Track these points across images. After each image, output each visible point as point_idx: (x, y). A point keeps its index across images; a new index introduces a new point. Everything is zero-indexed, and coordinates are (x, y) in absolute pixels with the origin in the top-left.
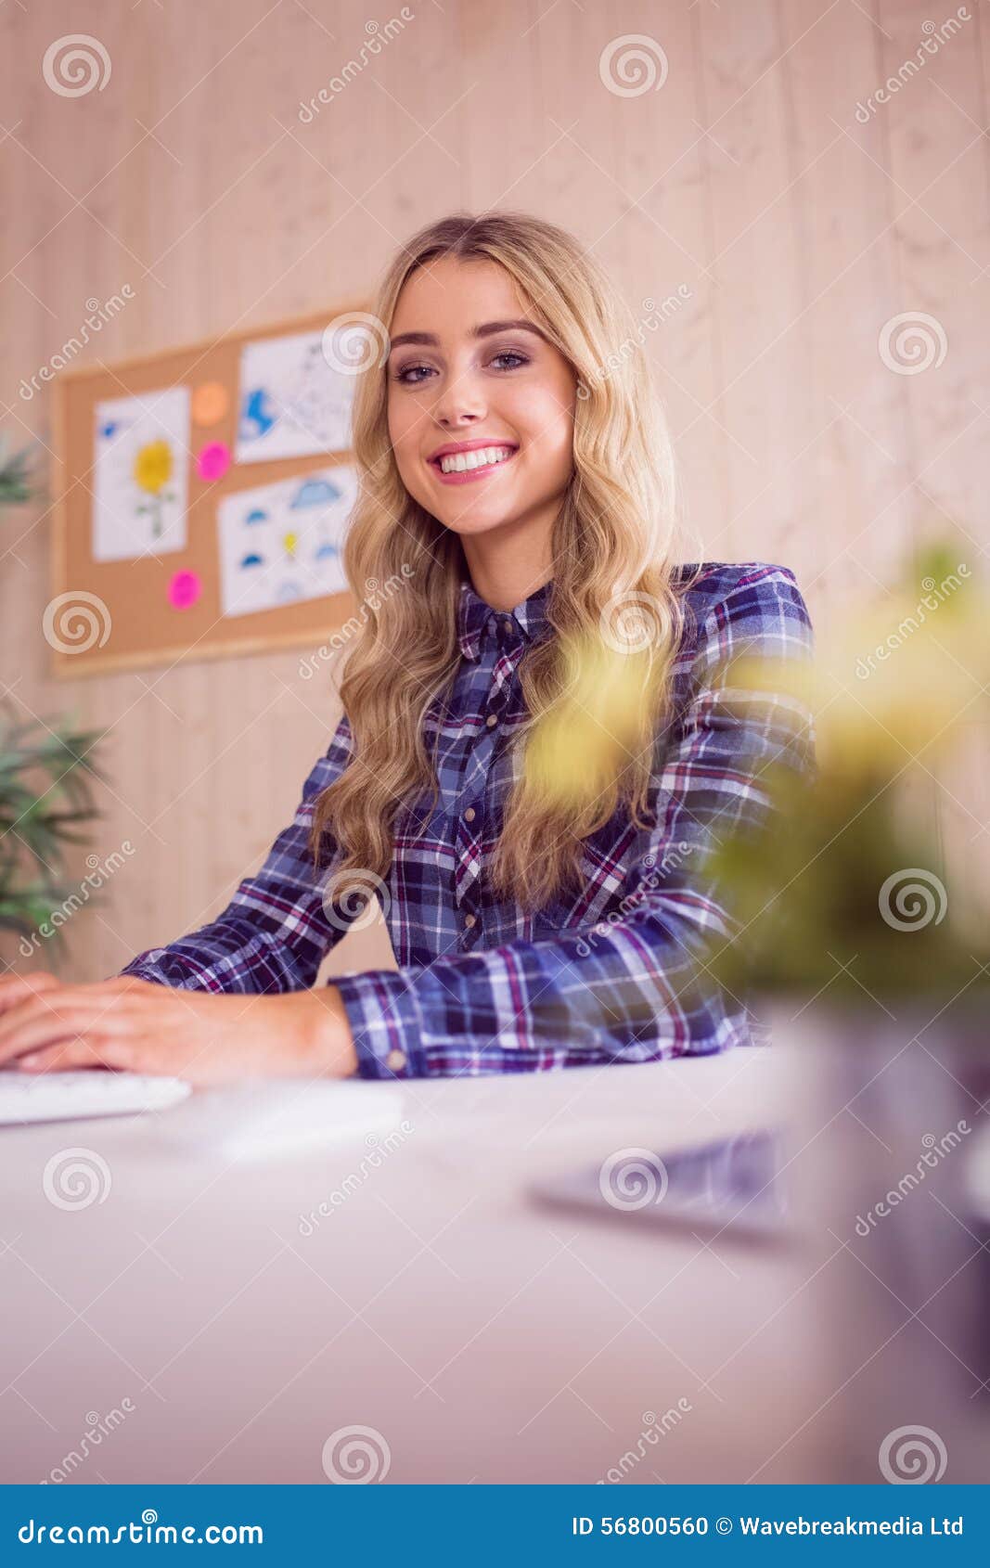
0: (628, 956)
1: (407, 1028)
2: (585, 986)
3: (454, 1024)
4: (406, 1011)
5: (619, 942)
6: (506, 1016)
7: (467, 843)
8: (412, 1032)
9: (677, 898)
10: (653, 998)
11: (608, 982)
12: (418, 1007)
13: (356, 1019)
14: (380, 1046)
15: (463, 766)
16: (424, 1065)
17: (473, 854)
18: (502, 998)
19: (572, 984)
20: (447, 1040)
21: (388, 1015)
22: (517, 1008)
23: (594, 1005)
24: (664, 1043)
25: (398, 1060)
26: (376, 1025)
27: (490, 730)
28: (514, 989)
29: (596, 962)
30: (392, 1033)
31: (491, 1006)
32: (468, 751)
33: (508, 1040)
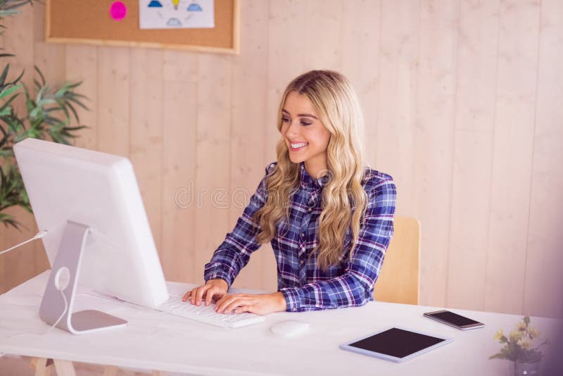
0: (344, 287)
1: (298, 303)
2: (333, 294)
3: (307, 302)
4: (298, 300)
5: (341, 283)
6: (318, 302)
7: (302, 242)
8: (298, 304)
9: (357, 273)
10: (348, 296)
11: (339, 293)
12: (300, 299)
13: (288, 301)
14: (292, 306)
15: (301, 221)
16: (300, 310)
17: (303, 246)
18: (317, 297)
19: (331, 294)
20: (305, 306)
21: (294, 300)
22: (320, 300)
23: (335, 298)
24: (349, 305)
25: (295, 309)
26: (291, 303)
27: (309, 213)
28: (320, 295)
29: (337, 288)
30: (294, 304)
31: (315, 299)
32: (303, 217)
33: (317, 306)
